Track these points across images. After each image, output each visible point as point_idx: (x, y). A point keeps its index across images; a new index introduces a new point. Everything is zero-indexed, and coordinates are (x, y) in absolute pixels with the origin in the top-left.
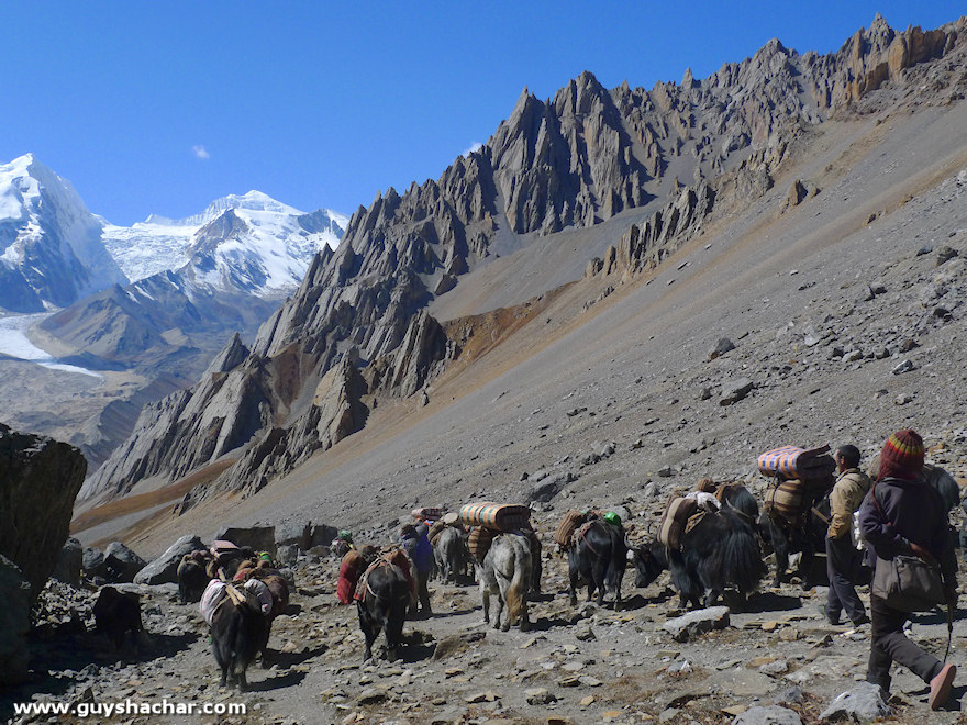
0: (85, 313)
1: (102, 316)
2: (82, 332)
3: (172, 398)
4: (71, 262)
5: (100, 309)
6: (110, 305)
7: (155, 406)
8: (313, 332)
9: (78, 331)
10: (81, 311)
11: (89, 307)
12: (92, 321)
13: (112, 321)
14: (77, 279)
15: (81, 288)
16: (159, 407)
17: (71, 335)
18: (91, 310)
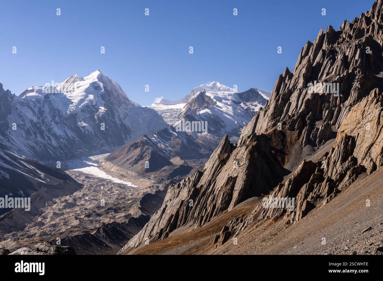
0: (129, 149)
1: (138, 151)
2: (128, 160)
3: (187, 180)
4: (121, 125)
5: (136, 148)
6: (142, 145)
7: (176, 186)
8: (294, 115)
9: (125, 160)
10: (127, 150)
11: (131, 146)
12: (132, 154)
13: (144, 152)
14: (124, 134)
15: (126, 139)
16: (179, 186)
17: (122, 162)
18: (132, 148)
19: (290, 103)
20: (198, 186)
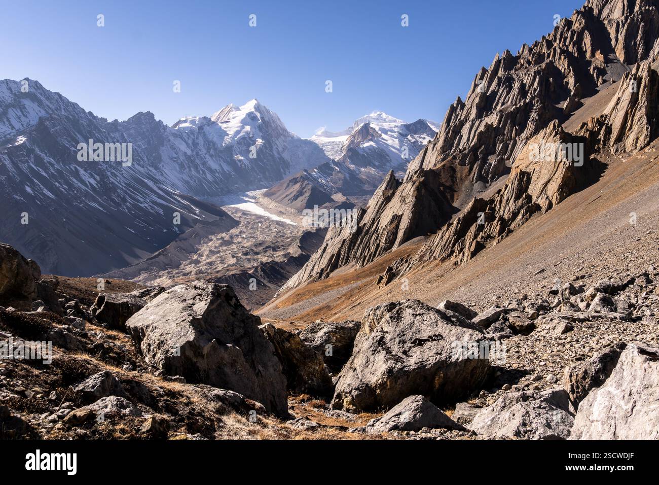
0: (288, 185)
1: (297, 187)
2: (287, 196)
4: (279, 159)
5: (295, 183)
6: (301, 180)
9: (284, 196)
10: (285, 185)
11: (290, 181)
12: (292, 190)
13: (304, 188)
14: (283, 168)
15: (285, 174)
17: (280, 198)
18: (291, 184)
19: (462, 136)
20: (361, 225)
